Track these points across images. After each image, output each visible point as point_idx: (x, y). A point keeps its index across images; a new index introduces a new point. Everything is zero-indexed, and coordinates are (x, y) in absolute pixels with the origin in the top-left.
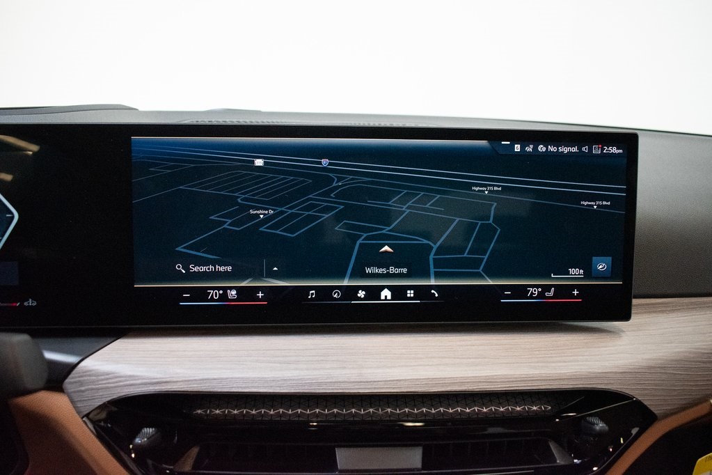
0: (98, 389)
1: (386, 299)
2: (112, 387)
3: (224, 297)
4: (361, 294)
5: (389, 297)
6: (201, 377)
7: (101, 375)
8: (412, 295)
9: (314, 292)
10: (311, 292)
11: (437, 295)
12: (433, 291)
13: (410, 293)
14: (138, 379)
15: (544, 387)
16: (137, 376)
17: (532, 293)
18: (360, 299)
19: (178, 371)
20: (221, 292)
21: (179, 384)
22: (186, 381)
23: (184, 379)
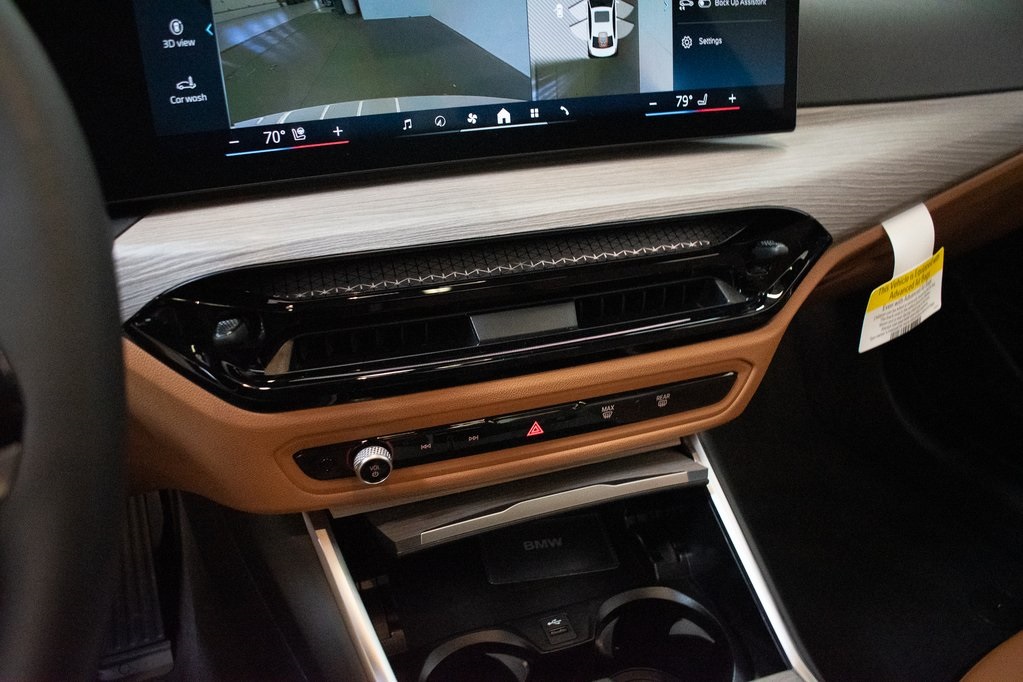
0: (141, 281)
1: (504, 124)
2: (162, 275)
3: (288, 139)
4: (472, 118)
5: (508, 121)
6: (289, 242)
7: (142, 262)
8: (537, 116)
9: (409, 120)
10: (406, 121)
11: (567, 113)
12: (562, 108)
13: (535, 113)
14: (200, 257)
15: (713, 209)
16: (197, 253)
17: (682, 103)
18: (471, 125)
19: (254, 238)
20: (283, 132)
21: (259, 254)
22: (269, 249)
23: (266, 246)
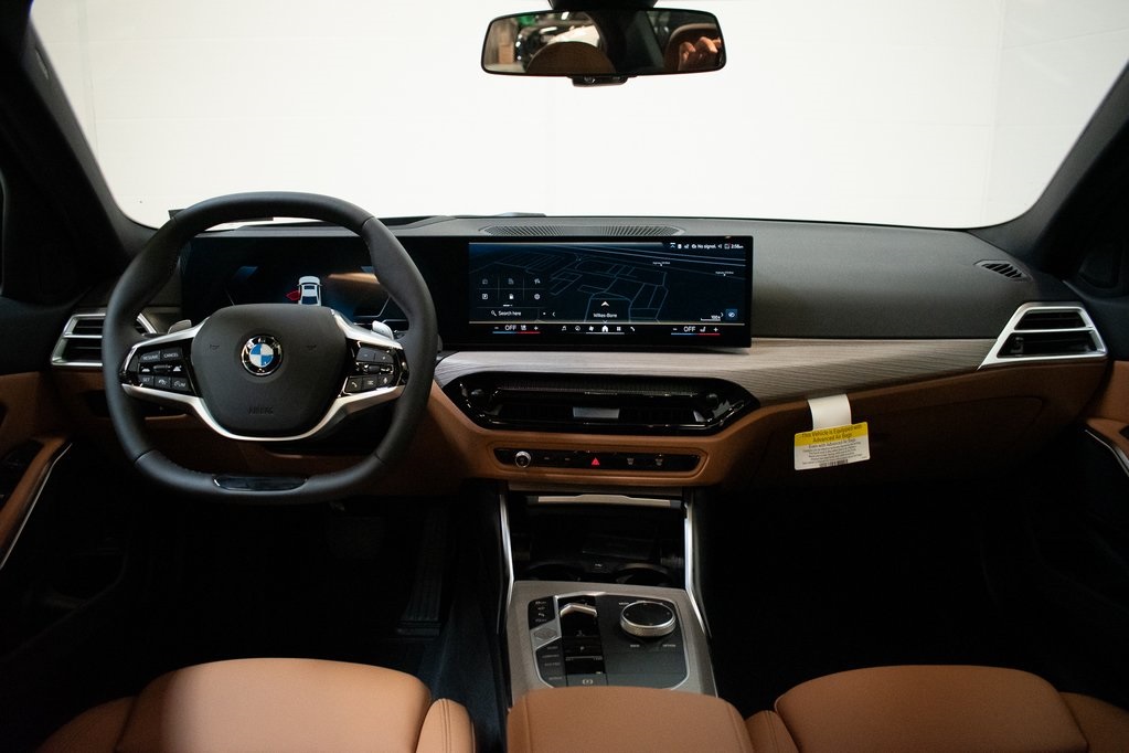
4: (591, 328)
5: (607, 331)
9: (565, 327)
11: (633, 330)
12: (631, 328)
13: (619, 329)
